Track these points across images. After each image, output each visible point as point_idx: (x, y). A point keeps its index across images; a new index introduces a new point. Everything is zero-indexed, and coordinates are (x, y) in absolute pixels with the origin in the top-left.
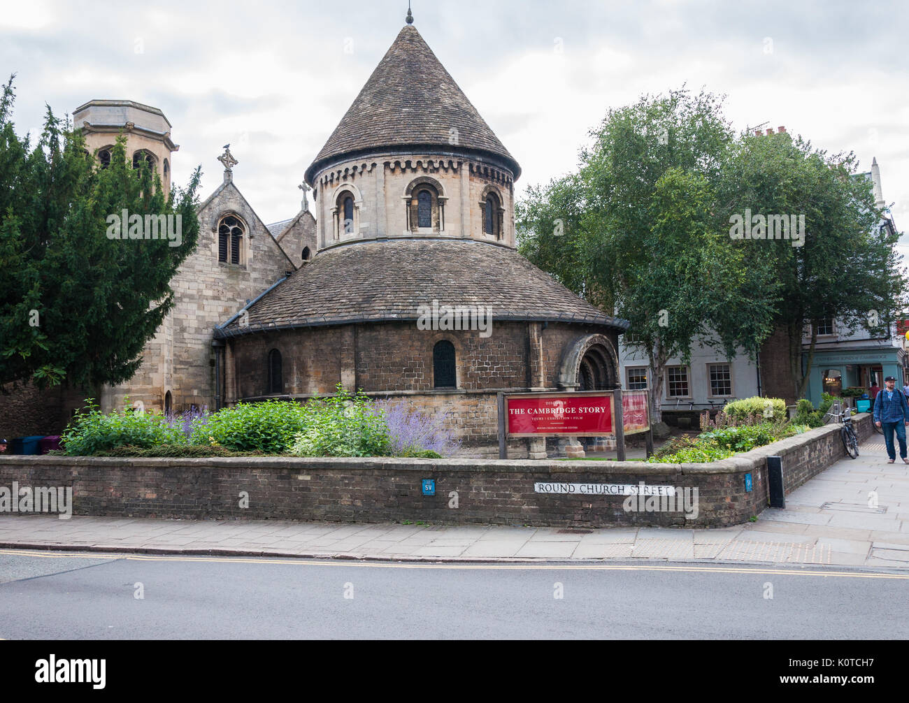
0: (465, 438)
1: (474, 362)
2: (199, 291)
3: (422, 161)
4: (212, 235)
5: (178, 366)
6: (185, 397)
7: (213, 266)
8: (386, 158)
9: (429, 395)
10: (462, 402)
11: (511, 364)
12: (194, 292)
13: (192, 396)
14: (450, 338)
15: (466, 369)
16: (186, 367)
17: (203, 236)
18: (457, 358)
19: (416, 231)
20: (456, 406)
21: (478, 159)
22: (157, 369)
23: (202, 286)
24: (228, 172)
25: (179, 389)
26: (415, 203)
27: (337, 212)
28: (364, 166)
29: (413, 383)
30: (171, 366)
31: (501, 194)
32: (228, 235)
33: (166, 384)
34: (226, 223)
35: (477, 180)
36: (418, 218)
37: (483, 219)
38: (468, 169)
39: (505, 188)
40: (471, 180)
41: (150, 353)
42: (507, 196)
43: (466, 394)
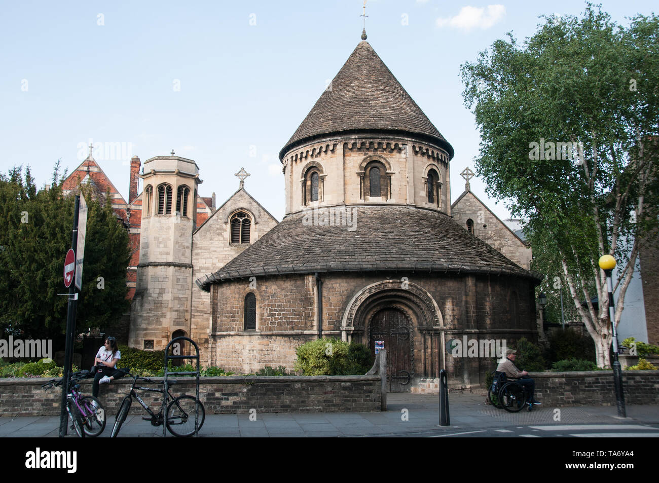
1: (267, 309)
2: (213, 264)
3: (309, 150)
4: (224, 226)
5: (197, 314)
6: (200, 334)
7: (225, 246)
8: (291, 154)
9: (241, 335)
10: (258, 341)
11: (294, 310)
12: (210, 265)
13: (204, 333)
14: (253, 290)
15: (262, 315)
16: (202, 314)
17: (217, 228)
18: (257, 306)
19: (309, 205)
20: (255, 345)
21: (353, 137)
22: (166, 316)
23: (216, 261)
24: (242, 182)
25: (197, 329)
26: (309, 183)
29: (234, 326)
30: (186, 314)
31: (388, 160)
32: (240, 225)
33: (174, 325)
34: (238, 217)
35: (353, 154)
36: (311, 194)
37: (363, 185)
38: (342, 148)
39: (395, 154)
40: (348, 156)
41: (161, 306)
42: (400, 160)
43: (261, 335)
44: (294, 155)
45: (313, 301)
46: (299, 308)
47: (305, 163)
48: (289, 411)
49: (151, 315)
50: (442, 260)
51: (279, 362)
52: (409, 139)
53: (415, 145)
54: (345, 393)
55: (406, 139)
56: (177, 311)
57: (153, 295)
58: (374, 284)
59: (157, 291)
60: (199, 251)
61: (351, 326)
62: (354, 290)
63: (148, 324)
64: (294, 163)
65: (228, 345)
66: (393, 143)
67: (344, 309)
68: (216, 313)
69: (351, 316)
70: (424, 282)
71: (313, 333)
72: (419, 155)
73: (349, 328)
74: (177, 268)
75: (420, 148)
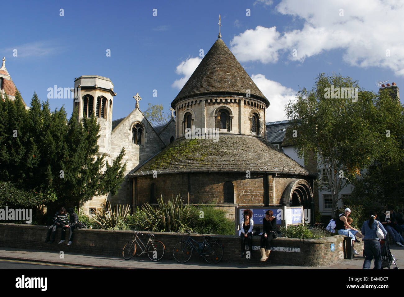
4: (129, 132)
6: (115, 203)
7: (129, 145)
8: (206, 98)
9: (221, 206)
11: (259, 192)
13: (118, 203)
14: (231, 180)
15: (239, 195)
18: (234, 190)
25: (113, 200)
26: (219, 118)
27: (184, 122)
28: (196, 101)
29: (214, 200)
31: (259, 113)
35: (248, 107)
37: (250, 125)
38: (244, 103)
40: (245, 107)
44: (209, 99)
64: (208, 104)
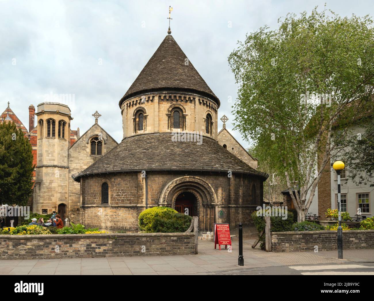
0: (112, 227)
1: (115, 192)
2: (81, 166)
3: (138, 100)
4: (87, 145)
5: (71, 195)
6: (74, 206)
7: (87, 156)
9: (100, 207)
10: (110, 210)
11: (131, 193)
12: (79, 167)
13: (77, 205)
14: (107, 181)
15: (112, 195)
16: (75, 195)
17: (83, 146)
18: (109, 190)
19: (137, 133)
20: (108, 212)
21: (164, 92)
22: (54, 196)
24: (97, 120)
25: (72, 203)
26: (137, 120)
29: (96, 201)
30: (66, 194)
31: (185, 107)
32: (96, 144)
33: (59, 201)
34: (95, 140)
35: (164, 103)
36: (139, 126)
37: (169, 121)
38: (158, 98)
39: (189, 104)
40: (161, 104)
41: (51, 190)
42: (191, 107)
43: (112, 207)
44: (129, 103)
45: (143, 187)
46: (134, 191)
47: (135, 107)
48: (139, 255)
49: (45, 195)
50: (217, 165)
51: (123, 222)
52: (197, 95)
53: (200, 99)
54: (173, 244)
55: (195, 94)
56: (60, 193)
57: (46, 184)
58: (178, 178)
59: (49, 181)
60: (73, 159)
61: (165, 202)
62: (167, 182)
63: (44, 200)
64: (128, 108)
65: (92, 212)
66: (188, 97)
67: (161, 193)
68: (84, 194)
69: (165, 196)
70: (206, 178)
71: (143, 206)
72: (202, 105)
73: (164, 203)
74: (59, 168)
75: (203, 101)
